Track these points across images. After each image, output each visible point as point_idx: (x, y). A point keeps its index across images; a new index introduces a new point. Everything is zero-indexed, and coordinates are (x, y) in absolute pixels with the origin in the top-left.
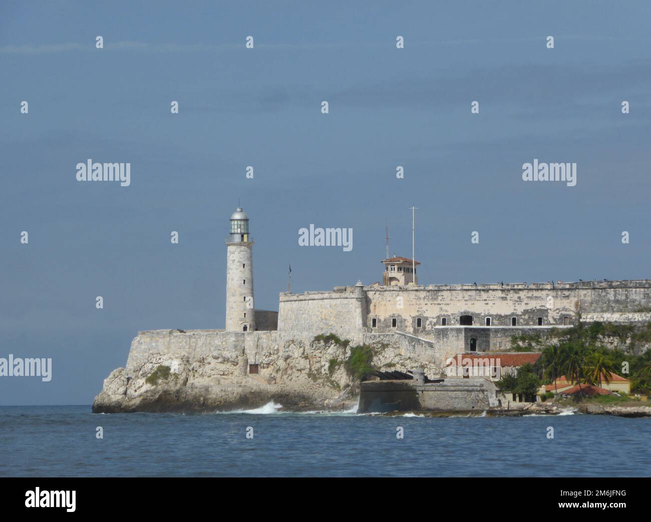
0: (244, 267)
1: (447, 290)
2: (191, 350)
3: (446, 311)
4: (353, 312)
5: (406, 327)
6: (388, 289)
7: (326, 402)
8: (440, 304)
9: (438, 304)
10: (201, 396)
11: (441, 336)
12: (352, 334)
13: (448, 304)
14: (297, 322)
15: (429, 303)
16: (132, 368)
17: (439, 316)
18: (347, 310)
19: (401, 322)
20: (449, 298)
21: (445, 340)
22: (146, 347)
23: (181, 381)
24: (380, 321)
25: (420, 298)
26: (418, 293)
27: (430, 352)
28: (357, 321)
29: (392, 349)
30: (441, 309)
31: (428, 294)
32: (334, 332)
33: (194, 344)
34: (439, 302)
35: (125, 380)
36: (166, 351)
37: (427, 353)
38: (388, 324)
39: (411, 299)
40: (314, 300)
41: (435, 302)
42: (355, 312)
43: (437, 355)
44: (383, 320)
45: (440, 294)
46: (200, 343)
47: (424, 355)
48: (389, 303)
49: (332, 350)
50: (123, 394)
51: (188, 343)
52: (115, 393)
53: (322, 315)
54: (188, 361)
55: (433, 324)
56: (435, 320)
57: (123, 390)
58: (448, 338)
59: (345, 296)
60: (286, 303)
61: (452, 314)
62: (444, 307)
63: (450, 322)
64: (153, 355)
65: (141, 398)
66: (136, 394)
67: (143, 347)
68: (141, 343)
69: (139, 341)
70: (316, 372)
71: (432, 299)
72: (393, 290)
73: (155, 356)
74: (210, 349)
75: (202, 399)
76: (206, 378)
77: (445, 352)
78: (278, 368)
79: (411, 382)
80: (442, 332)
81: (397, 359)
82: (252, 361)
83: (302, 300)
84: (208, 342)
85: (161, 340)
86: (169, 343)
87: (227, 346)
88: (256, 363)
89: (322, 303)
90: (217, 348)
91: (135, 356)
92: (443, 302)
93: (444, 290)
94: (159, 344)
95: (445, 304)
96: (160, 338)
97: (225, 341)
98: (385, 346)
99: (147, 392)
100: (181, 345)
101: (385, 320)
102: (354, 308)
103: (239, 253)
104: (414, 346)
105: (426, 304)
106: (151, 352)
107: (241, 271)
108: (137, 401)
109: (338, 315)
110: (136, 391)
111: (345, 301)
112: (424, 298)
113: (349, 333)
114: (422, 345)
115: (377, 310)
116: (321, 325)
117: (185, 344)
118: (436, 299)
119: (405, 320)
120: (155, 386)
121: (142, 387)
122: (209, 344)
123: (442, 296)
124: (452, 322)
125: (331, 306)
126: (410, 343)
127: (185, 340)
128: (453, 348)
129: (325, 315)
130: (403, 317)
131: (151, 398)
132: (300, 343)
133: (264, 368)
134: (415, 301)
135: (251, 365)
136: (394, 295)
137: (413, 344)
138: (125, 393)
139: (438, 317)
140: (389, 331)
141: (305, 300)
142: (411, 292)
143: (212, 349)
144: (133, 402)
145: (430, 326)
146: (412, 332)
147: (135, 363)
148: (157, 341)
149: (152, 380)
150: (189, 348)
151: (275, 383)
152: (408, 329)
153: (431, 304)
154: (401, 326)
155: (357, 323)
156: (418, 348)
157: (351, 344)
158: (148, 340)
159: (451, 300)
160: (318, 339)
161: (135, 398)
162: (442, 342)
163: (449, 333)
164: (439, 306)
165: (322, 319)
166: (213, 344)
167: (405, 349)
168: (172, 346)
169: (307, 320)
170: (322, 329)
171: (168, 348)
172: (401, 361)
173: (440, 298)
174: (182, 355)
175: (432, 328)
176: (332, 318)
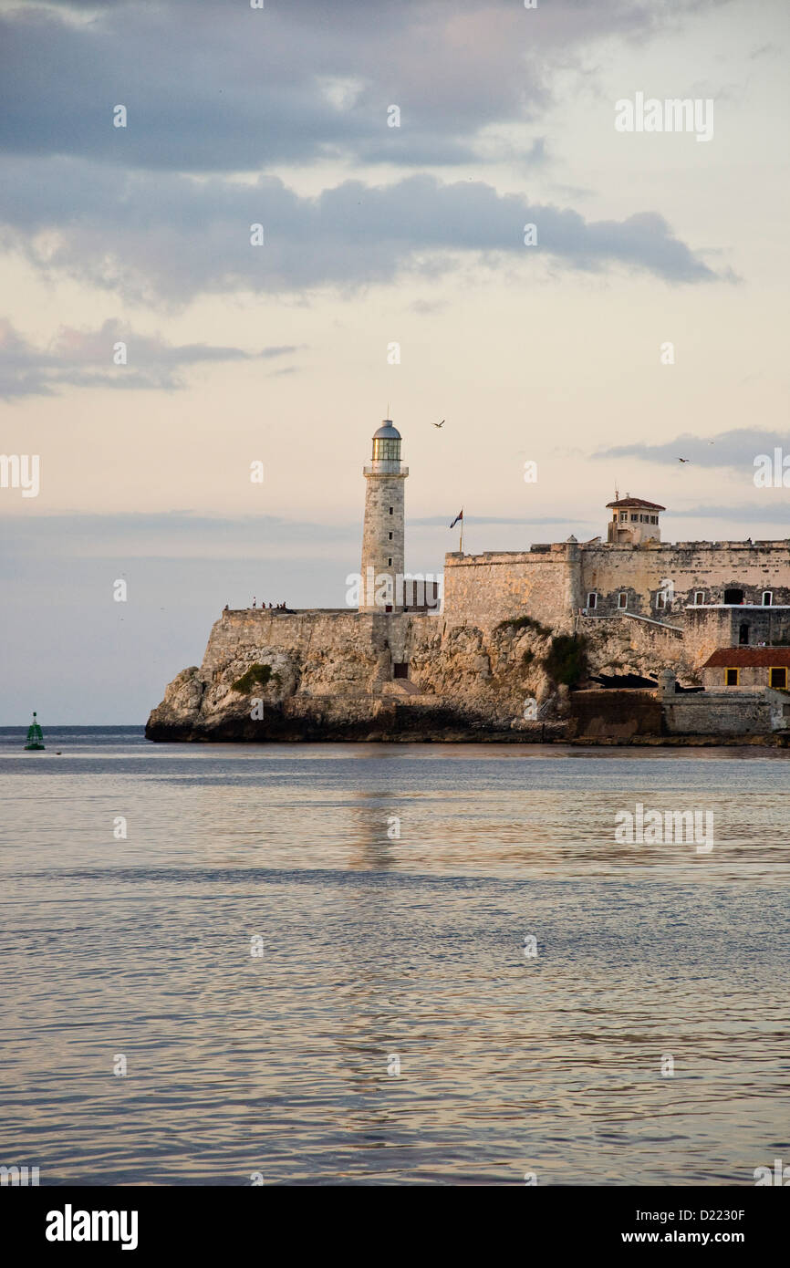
0: (391, 513)
1: (707, 550)
2: (303, 641)
3: (704, 582)
4: (560, 583)
5: (641, 606)
6: (615, 548)
7: (514, 722)
8: (695, 572)
9: (692, 572)
10: (318, 711)
11: (696, 619)
12: (557, 618)
13: (707, 572)
14: (471, 599)
15: (678, 570)
16: (210, 667)
17: (692, 590)
18: (550, 581)
19: (633, 600)
20: (708, 564)
21: (701, 626)
22: (234, 635)
23: (286, 688)
24: (600, 597)
25: (664, 563)
26: (661, 555)
27: (677, 645)
28: (566, 597)
29: (617, 641)
30: (697, 580)
31: (677, 556)
32: (529, 614)
33: (310, 632)
34: (693, 568)
35: (199, 685)
36: (264, 641)
37: (672, 647)
38: (614, 602)
39: (651, 564)
40: (500, 564)
41: (687, 569)
42: (563, 583)
43: (688, 650)
44: (606, 596)
45: (695, 556)
46: (318, 629)
47: (668, 649)
48: (616, 569)
49: (523, 642)
50: (194, 708)
51: (299, 629)
52: (182, 704)
53: (511, 588)
54: (298, 658)
55: (682, 602)
56: (685, 597)
57: (195, 701)
58: (705, 624)
59: (549, 559)
60: (455, 568)
61: (713, 587)
62: (701, 577)
63: (709, 598)
64: (244, 647)
65: (224, 714)
66: (215, 708)
67: (229, 635)
68: (227, 630)
69: (223, 626)
70: (498, 676)
71: (683, 563)
72: (624, 550)
73: (247, 649)
74: (333, 639)
75: (319, 716)
76: (325, 683)
77: (701, 646)
78: (438, 669)
79: (654, 693)
80: (696, 615)
81: (624, 657)
82: (398, 658)
83: (481, 565)
84: (331, 628)
85: (257, 625)
86: (270, 631)
87: (360, 635)
88: (405, 662)
89: (513, 570)
90: (344, 638)
91: (216, 649)
92: (698, 568)
93: (701, 550)
94: (254, 631)
95: (703, 572)
96: (257, 621)
97: (358, 627)
98: (605, 636)
99: (232, 704)
100: (288, 632)
101: (608, 595)
102: (561, 577)
103: (384, 491)
104: (653, 636)
105: (673, 572)
106: (241, 642)
107: (386, 519)
108: (217, 719)
109: (536, 590)
110: (215, 703)
111: (548, 567)
112: (671, 562)
113: (551, 617)
114: (666, 634)
115: (597, 581)
116: (510, 604)
117: (295, 632)
118: (689, 564)
119: (640, 596)
120: (245, 696)
121: (225, 696)
122: (333, 631)
123: (699, 559)
124: (712, 599)
125: (525, 575)
126: (646, 631)
127: (295, 625)
128: (713, 640)
129: (516, 588)
130: (638, 593)
131: (239, 714)
132: (475, 630)
133: (416, 669)
134: (655, 566)
135: (396, 665)
136: (625, 557)
137: (651, 633)
138: (199, 707)
139: (691, 592)
140: (614, 613)
141: (485, 564)
142: (652, 553)
143: (337, 639)
144: (209, 721)
145: (678, 606)
146: (649, 615)
147: (215, 660)
148: (252, 627)
149: (243, 686)
150: (301, 637)
151: (434, 693)
152: (644, 609)
153: (681, 572)
154: (634, 606)
155: (566, 600)
156: (659, 639)
157: (555, 634)
158: (239, 623)
159: (712, 565)
160: (504, 625)
161: (213, 714)
162: (696, 630)
163: (707, 616)
164: (693, 575)
165: (511, 595)
166: (338, 631)
167: (639, 641)
168: (275, 633)
169: (488, 595)
170: (510, 610)
171: (268, 637)
172: (630, 660)
173: (695, 562)
174: (290, 648)
175: (681, 608)
176: (527, 593)
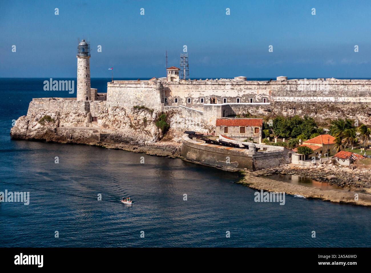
0: (86, 69)
1: (204, 84)
2: (60, 109)
3: (203, 95)
5: (183, 102)
7: (146, 142)
8: (200, 91)
9: (199, 91)
10: (70, 133)
11: (208, 109)
12: (155, 106)
13: (204, 91)
16: (30, 116)
17: (199, 97)
18: (151, 94)
19: (180, 100)
21: (210, 111)
22: (37, 106)
23: (56, 124)
24: (168, 99)
25: (189, 88)
26: (188, 86)
27: (201, 117)
28: (158, 99)
29: (178, 115)
30: (201, 94)
31: (193, 86)
32: (144, 105)
33: (62, 106)
34: (199, 90)
35: (27, 121)
36: (47, 108)
38: (173, 101)
39: (185, 88)
40: (131, 87)
41: (197, 90)
42: (157, 95)
43: (205, 119)
45: (200, 86)
46: (65, 105)
48: (173, 90)
49: (143, 114)
50: (26, 129)
51: (59, 105)
52: (22, 128)
53: (136, 95)
54: (59, 114)
55: (196, 101)
56: (197, 100)
57: (26, 127)
58: (212, 111)
59: (151, 87)
60: (112, 88)
61: (206, 96)
62: (202, 93)
64: (41, 110)
65: (36, 131)
66: (33, 129)
67: (35, 106)
68: (35, 104)
69: (33, 103)
70: (134, 125)
71: (196, 88)
72: (175, 84)
74: (71, 109)
76: (70, 123)
77: (210, 118)
79: (247, 152)
80: (208, 107)
81: (180, 120)
82: (93, 115)
84: (70, 105)
85: (44, 103)
86: (49, 104)
87: (80, 108)
88: (96, 117)
89: (136, 90)
90: (75, 108)
91: (31, 110)
92: (201, 90)
93: (202, 84)
94: (44, 105)
95: (203, 91)
96: (44, 102)
97: (80, 105)
98: (173, 113)
99: (39, 128)
100: (55, 106)
101: (171, 99)
103: (84, 62)
105: (193, 91)
106: (40, 109)
107: (85, 71)
108: (34, 133)
109: (146, 97)
110: (33, 127)
111: (150, 89)
112: (192, 88)
113: (153, 106)
114: (196, 113)
115: (167, 94)
116: (136, 101)
117: (57, 106)
119: (182, 99)
120: (43, 126)
121: (36, 125)
125: (141, 92)
126: (188, 112)
127: (57, 104)
128: (215, 116)
129: (138, 96)
130: (181, 98)
131: (42, 131)
132: (123, 109)
133: (100, 119)
134: (187, 89)
135: (93, 117)
137: (190, 112)
138: (27, 128)
140: (174, 105)
141: (125, 87)
142: (184, 85)
143: (72, 109)
144: (31, 133)
145: (195, 103)
146: (186, 105)
147: (32, 113)
148: (42, 104)
149: (41, 122)
151: (110, 128)
152: (183, 104)
153: (195, 91)
154: (180, 102)
155: (158, 101)
157: (155, 112)
158: (38, 103)
159: (205, 89)
160: (135, 108)
161: (33, 131)
162: (208, 112)
163: (212, 108)
164: (199, 92)
165: (137, 98)
166: (72, 106)
167: (185, 115)
168: (51, 106)
169: (127, 97)
170: (137, 103)
171: (49, 107)
173: (200, 88)
174: (56, 111)
175: (196, 103)
176: (143, 98)
